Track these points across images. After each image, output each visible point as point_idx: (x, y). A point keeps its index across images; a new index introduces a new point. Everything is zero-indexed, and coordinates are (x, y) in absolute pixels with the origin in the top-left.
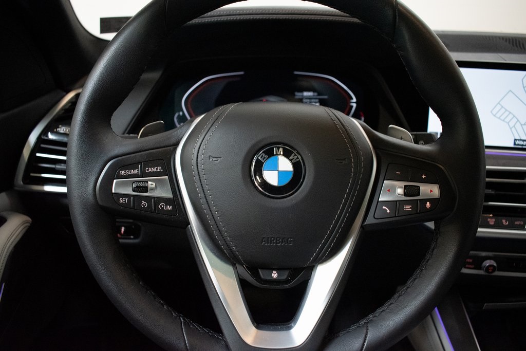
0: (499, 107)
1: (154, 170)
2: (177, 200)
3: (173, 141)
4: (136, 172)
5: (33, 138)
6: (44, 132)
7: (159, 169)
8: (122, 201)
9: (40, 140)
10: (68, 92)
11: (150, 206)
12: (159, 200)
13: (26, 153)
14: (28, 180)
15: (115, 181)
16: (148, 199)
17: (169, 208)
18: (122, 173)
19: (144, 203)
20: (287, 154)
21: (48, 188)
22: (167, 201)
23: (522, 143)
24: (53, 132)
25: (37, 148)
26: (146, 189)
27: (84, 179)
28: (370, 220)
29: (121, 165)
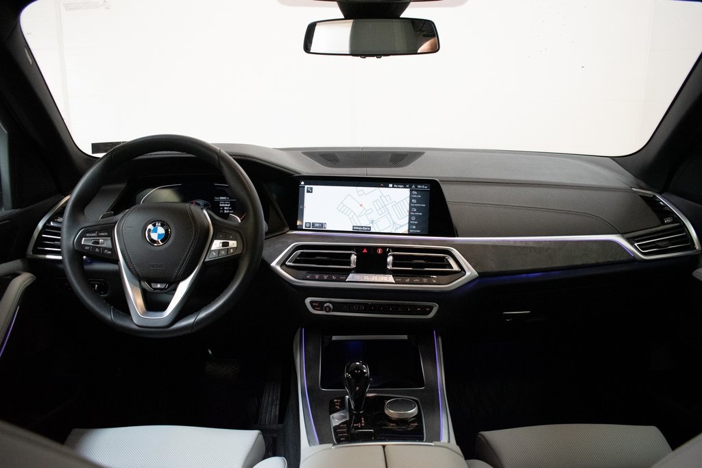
0: (342, 205)
1: (103, 234)
2: (113, 249)
3: (114, 221)
4: (94, 235)
5: (40, 225)
6: (48, 221)
7: (106, 234)
8: (87, 248)
9: (45, 226)
10: (65, 196)
11: (100, 251)
12: (105, 248)
13: (36, 234)
14: (36, 251)
15: (84, 239)
16: (99, 248)
17: (110, 252)
18: (88, 235)
19: (97, 250)
20: (162, 226)
21: (49, 257)
22: (109, 249)
23: (358, 228)
24: (54, 221)
25: (43, 231)
26: (98, 243)
27: (69, 237)
28: (207, 260)
29: (87, 231)
